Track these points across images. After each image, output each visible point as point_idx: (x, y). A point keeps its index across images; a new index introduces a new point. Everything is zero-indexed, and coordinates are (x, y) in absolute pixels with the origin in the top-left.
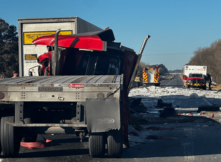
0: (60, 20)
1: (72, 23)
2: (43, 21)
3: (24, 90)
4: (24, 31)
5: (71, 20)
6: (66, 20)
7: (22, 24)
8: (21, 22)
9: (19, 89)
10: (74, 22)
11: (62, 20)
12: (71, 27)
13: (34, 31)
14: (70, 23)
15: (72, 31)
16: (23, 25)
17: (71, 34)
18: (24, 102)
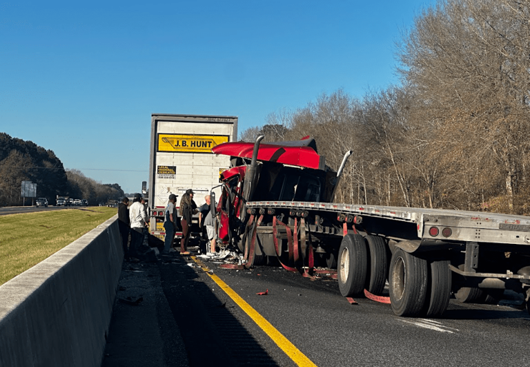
0: (212, 120)
1: (230, 125)
2: (187, 119)
3: (479, 226)
4: (158, 132)
5: (228, 120)
6: (221, 120)
7: (156, 121)
8: (156, 118)
9: (473, 224)
10: (233, 123)
11: (216, 120)
12: (227, 131)
13: (173, 132)
14: (227, 125)
15: (229, 136)
16: (158, 122)
17: (227, 141)
18: (479, 243)
